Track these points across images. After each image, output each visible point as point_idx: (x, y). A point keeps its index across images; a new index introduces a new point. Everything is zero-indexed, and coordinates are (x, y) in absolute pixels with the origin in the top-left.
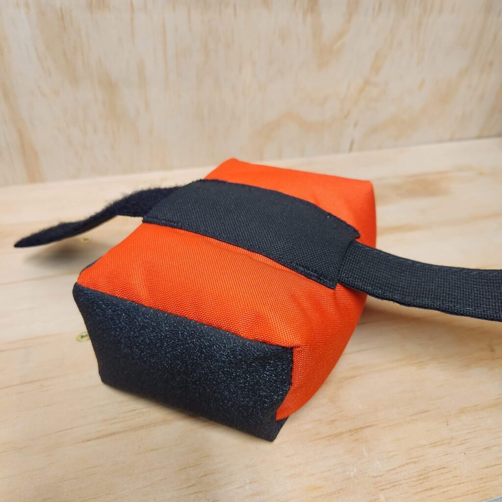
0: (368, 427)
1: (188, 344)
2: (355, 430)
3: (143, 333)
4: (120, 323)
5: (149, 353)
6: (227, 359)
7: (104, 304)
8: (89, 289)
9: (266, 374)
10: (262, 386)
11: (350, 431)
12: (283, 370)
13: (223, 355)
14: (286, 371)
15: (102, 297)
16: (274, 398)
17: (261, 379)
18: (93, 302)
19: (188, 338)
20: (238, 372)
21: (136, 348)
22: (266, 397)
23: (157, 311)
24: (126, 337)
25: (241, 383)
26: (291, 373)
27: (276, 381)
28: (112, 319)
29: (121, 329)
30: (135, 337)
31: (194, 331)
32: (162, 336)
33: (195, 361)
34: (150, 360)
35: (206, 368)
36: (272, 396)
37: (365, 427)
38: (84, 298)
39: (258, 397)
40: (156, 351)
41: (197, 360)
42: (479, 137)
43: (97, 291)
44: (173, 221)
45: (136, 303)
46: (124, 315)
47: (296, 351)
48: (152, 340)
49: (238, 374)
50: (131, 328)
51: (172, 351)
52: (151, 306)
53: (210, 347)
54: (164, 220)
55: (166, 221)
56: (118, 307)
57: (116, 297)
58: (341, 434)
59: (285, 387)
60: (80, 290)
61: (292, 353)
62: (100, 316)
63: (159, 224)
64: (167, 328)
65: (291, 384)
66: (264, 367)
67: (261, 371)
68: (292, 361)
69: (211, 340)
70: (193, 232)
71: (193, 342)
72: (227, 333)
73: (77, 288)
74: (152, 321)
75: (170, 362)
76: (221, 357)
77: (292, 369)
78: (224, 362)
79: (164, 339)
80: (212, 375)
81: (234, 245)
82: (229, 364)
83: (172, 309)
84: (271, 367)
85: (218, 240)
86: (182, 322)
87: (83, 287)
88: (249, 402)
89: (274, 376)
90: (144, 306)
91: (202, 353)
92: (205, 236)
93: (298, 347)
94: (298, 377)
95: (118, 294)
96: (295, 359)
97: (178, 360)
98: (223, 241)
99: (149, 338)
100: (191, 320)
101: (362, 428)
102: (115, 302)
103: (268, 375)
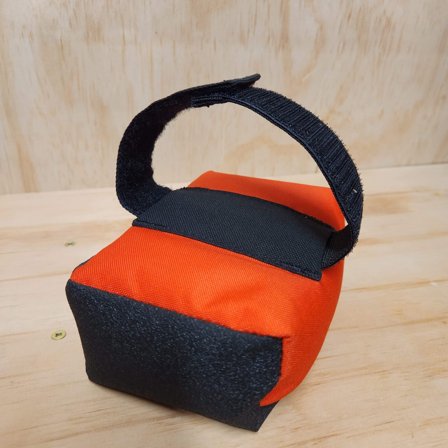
0: (331, 436)
1: (178, 337)
2: (318, 439)
3: (134, 327)
4: (112, 317)
5: (139, 348)
6: (218, 352)
7: (96, 299)
8: (82, 285)
9: (256, 366)
10: (252, 378)
11: (314, 440)
12: (273, 361)
13: (213, 347)
14: (276, 362)
15: (94, 292)
16: (264, 389)
17: (251, 371)
18: (86, 298)
19: (178, 332)
20: (228, 364)
21: (127, 343)
22: (256, 389)
23: (147, 306)
24: (116, 332)
25: (231, 376)
26: (281, 363)
27: (265, 372)
28: (104, 314)
29: (112, 324)
30: (126, 331)
31: (184, 324)
32: (153, 330)
33: (185, 354)
34: (141, 355)
35: (196, 361)
36: (263, 387)
37: (329, 436)
38: (77, 294)
39: (249, 389)
40: (147, 345)
41: (187, 353)
42: (434, 163)
43: (90, 287)
44: (162, 226)
45: (127, 298)
46: (115, 310)
47: (285, 341)
48: (142, 334)
49: (228, 366)
50: (121, 322)
51: (162, 345)
52: (142, 300)
53: (201, 340)
54: (153, 224)
55: (155, 225)
56: (109, 302)
57: (108, 292)
58: (305, 442)
59: (275, 378)
60: (73, 286)
61: (281, 344)
62: (92, 311)
63: (149, 228)
64: (157, 322)
65: (280, 375)
66: (254, 359)
67: (251, 363)
68: (281, 352)
69: (201, 333)
70: (181, 236)
71: (183, 336)
72: (217, 326)
73: (70, 285)
74: (143, 316)
75: (160, 356)
76: (211, 350)
77: (281, 360)
78: (214, 354)
79: (154, 333)
80: (201, 369)
81: (220, 247)
82: (219, 357)
83: (163, 304)
84: (261, 359)
85: (205, 242)
86: (172, 316)
87: (76, 284)
88: (238, 395)
89: (263, 367)
90: (136, 301)
91: (192, 346)
92: (193, 239)
93: (288, 337)
94: (286, 368)
95: (110, 289)
96: (285, 349)
97: (168, 354)
98: (209, 244)
99: (140, 333)
100: (181, 314)
101: (326, 437)
102: (106, 298)
103: (258, 367)
